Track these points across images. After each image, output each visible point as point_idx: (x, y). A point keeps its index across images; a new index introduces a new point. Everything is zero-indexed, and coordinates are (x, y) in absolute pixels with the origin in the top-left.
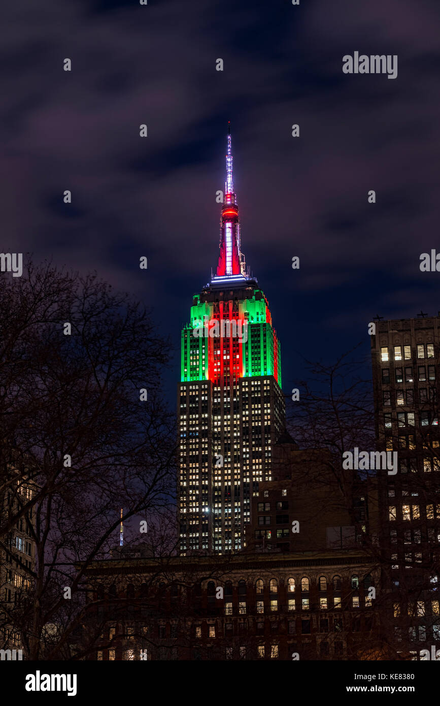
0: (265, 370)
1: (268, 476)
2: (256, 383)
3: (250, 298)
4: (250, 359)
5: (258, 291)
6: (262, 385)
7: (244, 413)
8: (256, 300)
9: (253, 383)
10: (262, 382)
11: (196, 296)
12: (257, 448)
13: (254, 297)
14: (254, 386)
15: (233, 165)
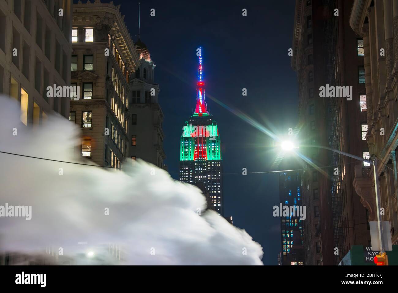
0: (218, 157)
1: (219, 204)
2: (214, 163)
3: (211, 124)
4: (211, 152)
5: (214, 121)
6: (217, 164)
7: (208, 176)
8: (214, 125)
9: (212, 163)
10: (217, 163)
11: (186, 122)
12: (214, 192)
13: (213, 124)
14: (213, 164)
15: (202, 61)
